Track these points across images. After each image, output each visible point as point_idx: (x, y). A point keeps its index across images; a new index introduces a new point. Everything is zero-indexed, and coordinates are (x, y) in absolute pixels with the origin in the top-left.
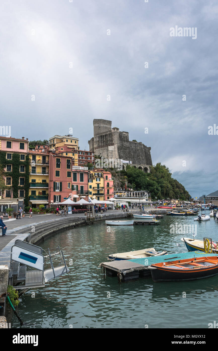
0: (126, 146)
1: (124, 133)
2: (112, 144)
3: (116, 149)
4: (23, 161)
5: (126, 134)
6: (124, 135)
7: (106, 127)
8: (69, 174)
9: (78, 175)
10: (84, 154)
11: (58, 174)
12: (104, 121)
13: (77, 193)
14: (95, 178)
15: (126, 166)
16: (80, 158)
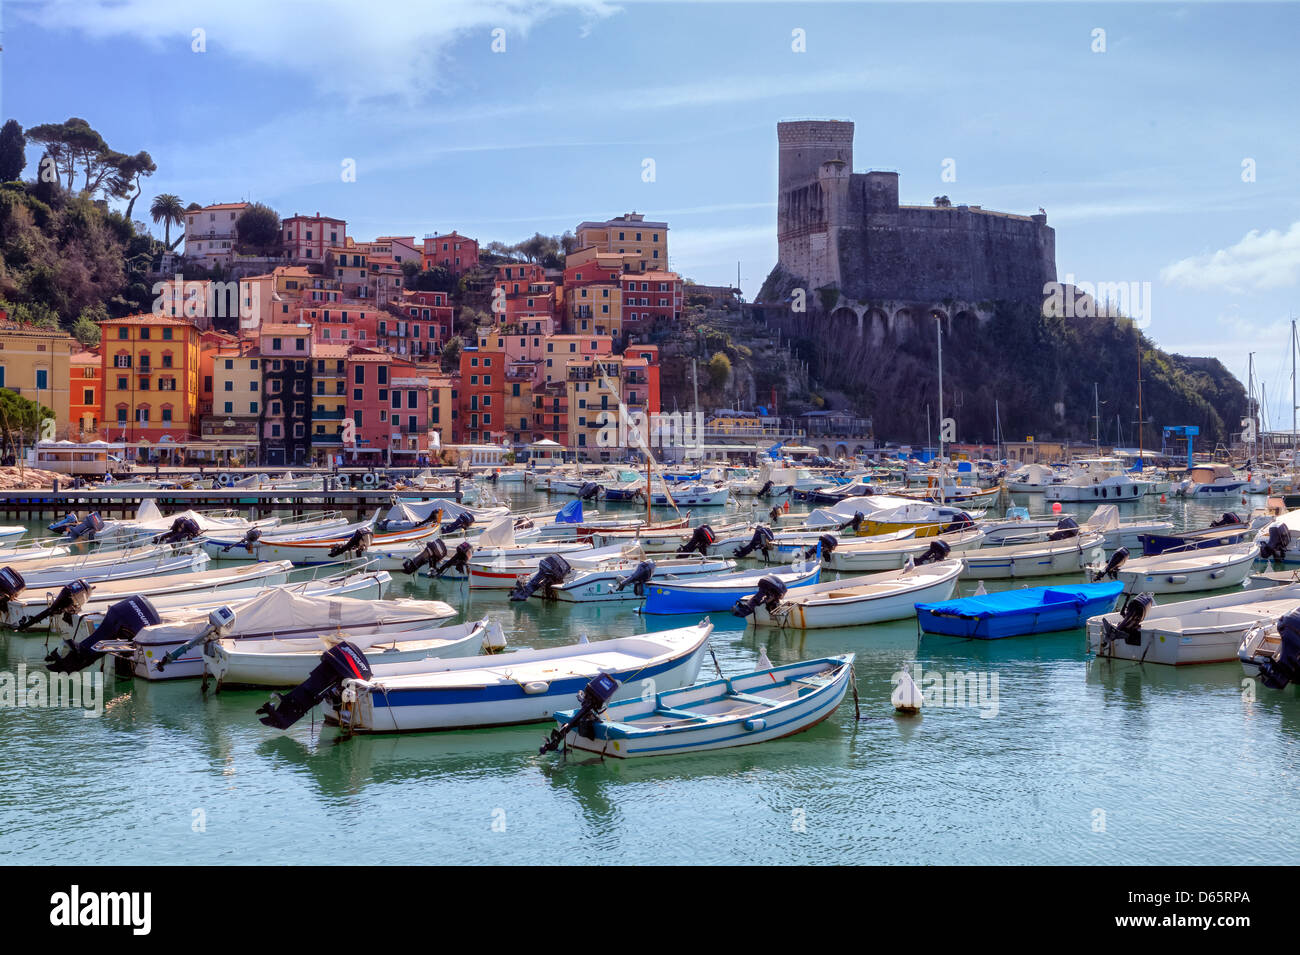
0: (882, 229)
1: (879, 179)
2: (822, 228)
3: (834, 248)
4: (302, 371)
5: (886, 183)
6: (874, 188)
7: (826, 151)
8: (383, 395)
9: (405, 398)
10: (645, 288)
11: (358, 394)
12: (816, 128)
13: (402, 430)
14: (597, 378)
15: (864, 312)
16: (632, 303)
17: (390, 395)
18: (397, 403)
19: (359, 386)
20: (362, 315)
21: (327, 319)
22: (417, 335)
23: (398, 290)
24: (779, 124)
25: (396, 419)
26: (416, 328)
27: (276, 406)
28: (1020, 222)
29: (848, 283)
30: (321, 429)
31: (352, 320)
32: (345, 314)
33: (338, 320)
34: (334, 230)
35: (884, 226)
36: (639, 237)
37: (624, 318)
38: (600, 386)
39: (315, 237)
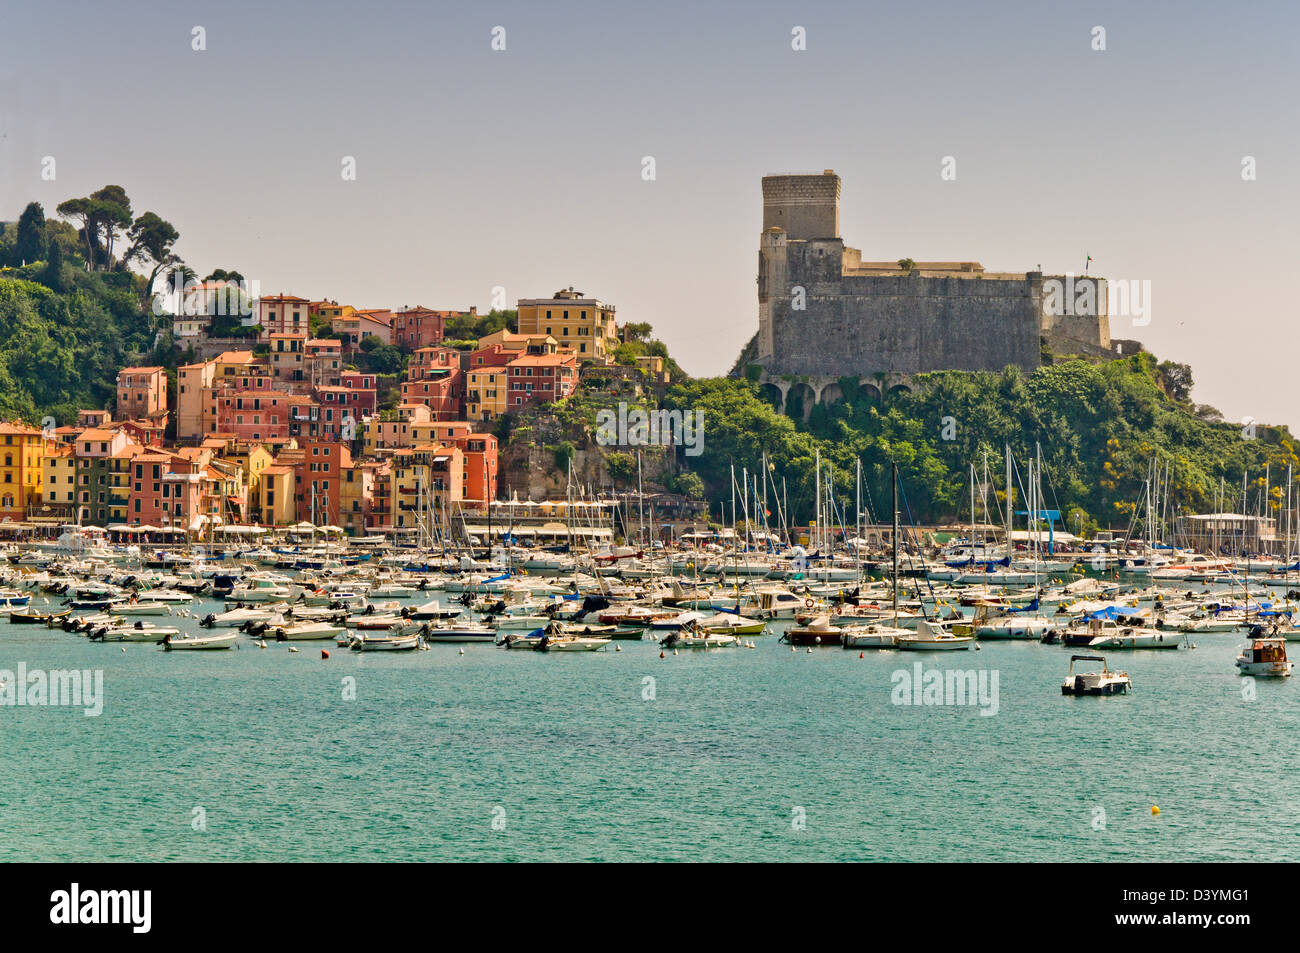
1: (821, 246)
2: (765, 298)
5: (829, 250)
6: (816, 254)
8: (157, 487)
9: (172, 488)
10: (529, 373)
11: (138, 487)
12: (798, 182)
13: (169, 515)
14: (412, 466)
15: (789, 387)
16: (517, 388)
17: (162, 488)
18: (166, 494)
19: (139, 480)
20: (275, 402)
21: (240, 407)
22: (329, 418)
23: (335, 372)
24: (764, 178)
25: (165, 506)
26: (329, 412)
27: (86, 495)
28: (1002, 285)
29: (781, 357)
30: (117, 512)
31: (263, 407)
32: (257, 401)
33: (251, 407)
34: (296, 310)
35: (825, 295)
36: (566, 315)
37: (509, 402)
38: (415, 473)
39: (278, 317)
